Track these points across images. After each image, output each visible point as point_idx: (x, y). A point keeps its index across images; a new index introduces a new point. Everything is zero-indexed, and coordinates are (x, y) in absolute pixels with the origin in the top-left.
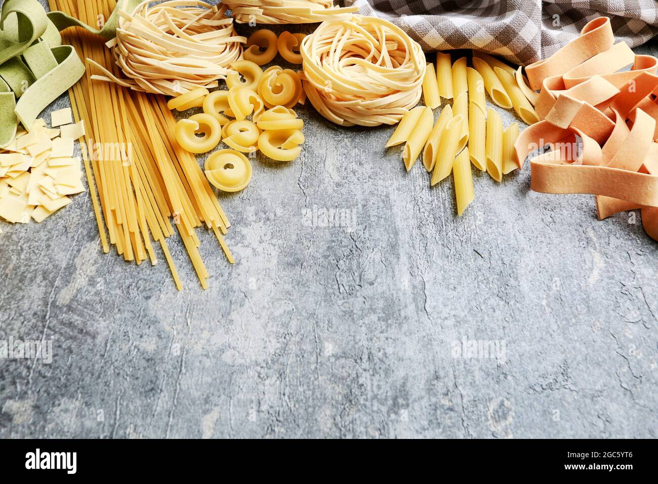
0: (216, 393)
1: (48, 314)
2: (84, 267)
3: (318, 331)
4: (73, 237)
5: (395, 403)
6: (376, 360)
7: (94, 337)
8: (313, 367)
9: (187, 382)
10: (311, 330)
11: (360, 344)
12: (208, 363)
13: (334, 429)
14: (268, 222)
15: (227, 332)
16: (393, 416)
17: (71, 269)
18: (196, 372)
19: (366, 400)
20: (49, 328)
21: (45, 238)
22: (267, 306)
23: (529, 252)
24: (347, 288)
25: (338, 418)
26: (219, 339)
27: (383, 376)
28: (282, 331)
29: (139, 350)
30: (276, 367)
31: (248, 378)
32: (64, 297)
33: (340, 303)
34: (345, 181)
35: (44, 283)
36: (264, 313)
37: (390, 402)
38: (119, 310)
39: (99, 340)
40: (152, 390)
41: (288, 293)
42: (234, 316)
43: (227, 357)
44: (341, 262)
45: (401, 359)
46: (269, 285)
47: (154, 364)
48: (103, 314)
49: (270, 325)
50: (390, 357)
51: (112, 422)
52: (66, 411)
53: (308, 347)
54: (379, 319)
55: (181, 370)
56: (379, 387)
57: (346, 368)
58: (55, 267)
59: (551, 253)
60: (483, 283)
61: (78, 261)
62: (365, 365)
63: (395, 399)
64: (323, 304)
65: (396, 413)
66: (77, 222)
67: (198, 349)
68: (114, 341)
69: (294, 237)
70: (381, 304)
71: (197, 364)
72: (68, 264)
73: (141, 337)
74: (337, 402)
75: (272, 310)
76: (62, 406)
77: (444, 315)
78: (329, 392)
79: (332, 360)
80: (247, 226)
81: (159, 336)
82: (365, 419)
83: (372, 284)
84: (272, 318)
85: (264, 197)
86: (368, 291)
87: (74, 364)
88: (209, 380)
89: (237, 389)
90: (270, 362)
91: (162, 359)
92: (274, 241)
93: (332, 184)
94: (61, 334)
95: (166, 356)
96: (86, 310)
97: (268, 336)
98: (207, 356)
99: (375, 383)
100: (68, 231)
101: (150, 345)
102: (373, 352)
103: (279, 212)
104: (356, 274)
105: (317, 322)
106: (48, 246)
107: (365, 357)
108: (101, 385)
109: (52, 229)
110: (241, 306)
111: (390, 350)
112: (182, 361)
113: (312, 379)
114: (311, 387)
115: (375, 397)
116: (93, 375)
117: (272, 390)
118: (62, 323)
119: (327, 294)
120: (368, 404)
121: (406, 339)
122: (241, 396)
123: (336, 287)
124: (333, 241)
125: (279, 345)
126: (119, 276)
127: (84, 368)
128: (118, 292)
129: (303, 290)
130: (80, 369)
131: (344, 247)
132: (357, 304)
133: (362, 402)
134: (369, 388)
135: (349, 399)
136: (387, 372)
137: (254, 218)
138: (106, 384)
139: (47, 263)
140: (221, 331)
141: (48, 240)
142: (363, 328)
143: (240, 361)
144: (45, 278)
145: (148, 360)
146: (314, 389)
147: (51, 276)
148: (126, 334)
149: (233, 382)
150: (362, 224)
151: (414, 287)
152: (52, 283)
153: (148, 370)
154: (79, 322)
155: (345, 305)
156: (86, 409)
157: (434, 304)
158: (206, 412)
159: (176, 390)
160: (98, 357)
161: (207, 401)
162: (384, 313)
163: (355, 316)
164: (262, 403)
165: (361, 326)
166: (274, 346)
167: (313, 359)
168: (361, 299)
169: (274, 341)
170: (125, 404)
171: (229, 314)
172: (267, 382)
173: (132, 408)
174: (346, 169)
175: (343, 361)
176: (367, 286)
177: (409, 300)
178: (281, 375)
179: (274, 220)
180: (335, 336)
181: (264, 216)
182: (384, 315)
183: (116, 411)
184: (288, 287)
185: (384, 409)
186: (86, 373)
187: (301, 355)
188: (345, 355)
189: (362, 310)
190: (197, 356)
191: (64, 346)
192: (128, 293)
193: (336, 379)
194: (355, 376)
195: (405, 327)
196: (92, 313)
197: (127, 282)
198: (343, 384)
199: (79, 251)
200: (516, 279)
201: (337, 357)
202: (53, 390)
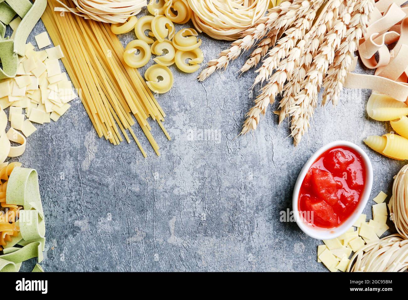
0: (173, 210)
1: (80, 176)
2: (90, 147)
3: (219, 175)
4: (78, 129)
5: (257, 209)
6: (248, 188)
7: (107, 187)
8: (218, 194)
9: (158, 205)
10: (216, 175)
11: (240, 180)
12: (167, 195)
13: (229, 222)
14: (187, 112)
15: (174, 179)
16: (256, 215)
17: (83, 149)
18: (162, 200)
19: (244, 208)
20: (83, 183)
21: (63, 131)
22: (192, 163)
23: (330, 122)
24: (233, 150)
25: (231, 217)
26: (170, 183)
27: (251, 196)
28: (201, 176)
29: (131, 191)
30: (200, 195)
31: (187, 201)
32: (85, 165)
33: (229, 159)
34: (229, 80)
35: (71, 159)
36: (191, 167)
37: (255, 208)
38: (116, 171)
39: (110, 187)
40: (142, 211)
41: (202, 155)
42: (176, 170)
43: (176, 191)
44: (229, 135)
45: (260, 187)
46: (192, 151)
47: (141, 198)
48: (109, 174)
49: (194, 174)
50: (255, 187)
51: (127, 226)
52: (104, 223)
53: (215, 184)
54: (249, 167)
55: (154, 200)
56: (250, 202)
57: (234, 193)
58: (75, 148)
59: (342, 122)
60: (303, 143)
61: (86, 144)
62: (243, 191)
63: (257, 206)
64: (220, 160)
65: (257, 213)
66: (78, 119)
67: (161, 189)
68: (118, 188)
69: (202, 121)
70: (250, 158)
71: (162, 196)
72: (81, 146)
73: (131, 184)
74: (230, 210)
75: (195, 165)
76: (102, 221)
77: (282, 162)
78: (226, 205)
79: (227, 190)
80: (175, 115)
81: (140, 183)
82: (243, 217)
83: (245, 147)
84: (195, 170)
85: (183, 94)
86: (243, 151)
87: (101, 201)
88: (169, 204)
89: (183, 207)
90: (197, 193)
91: (144, 195)
92: (191, 124)
93: (221, 82)
94: (90, 186)
95: (146, 194)
96: (99, 172)
97: (195, 180)
98: (166, 192)
99: (248, 200)
100: (75, 125)
101: (136, 188)
102: (247, 184)
103: (192, 104)
104: (237, 142)
105: (218, 171)
106: (66, 136)
107: (243, 187)
108: (118, 210)
109: (65, 125)
110: (179, 164)
111: (254, 183)
112: (154, 195)
113: (218, 199)
114: (218, 204)
115: (248, 206)
116: (112, 205)
117: (200, 206)
118: (89, 180)
119: (222, 155)
120: (245, 210)
121: (262, 177)
122: (185, 210)
123: (227, 150)
124: (224, 122)
125: (200, 184)
126: (111, 151)
127: (107, 203)
128: (113, 160)
129: (210, 153)
130: (105, 203)
131: (230, 125)
132: (238, 159)
133: (242, 209)
134: (245, 202)
135: (236, 208)
136: (254, 194)
137: (178, 109)
138: (120, 209)
139: (69, 146)
140: (171, 178)
141: (65, 132)
142: (242, 172)
143: (182, 193)
144: (71, 156)
145: (137, 196)
146: (219, 204)
147: (74, 154)
148: (123, 183)
149: (180, 203)
150: (240, 110)
151: (268, 147)
152: (76, 158)
153: (138, 201)
154: (97, 179)
155: (232, 160)
156: (114, 222)
157: (277, 157)
158: (170, 218)
159: (154, 210)
160: (112, 196)
161: (169, 214)
162: (252, 163)
163: (237, 166)
164: (195, 212)
165: (240, 171)
166: (198, 184)
167: (217, 190)
168: (240, 156)
169: (198, 182)
170: (131, 218)
171: (173, 169)
172: (197, 202)
173: (135, 219)
174: (228, 71)
175: (232, 190)
176: (243, 148)
177: (265, 156)
178: (203, 199)
179: (190, 110)
180: (227, 177)
181: (184, 108)
182: (252, 165)
183: (128, 222)
184: (202, 152)
185: (252, 212)
186: (109, 205)
187: (212, 189)
188: (233, 187)
189: (241, 162)
190: (161, 192)
191: (93, 192)
192: (118, 161)
193: (229, 199)
194: (238, 197)
195: (262, 171)
196: (102, 174)
197: (116, 155)
198: (233, 201)
199: (84, 137)
200: (321, 139)
201: (229, 188)
202: (95, 215)
